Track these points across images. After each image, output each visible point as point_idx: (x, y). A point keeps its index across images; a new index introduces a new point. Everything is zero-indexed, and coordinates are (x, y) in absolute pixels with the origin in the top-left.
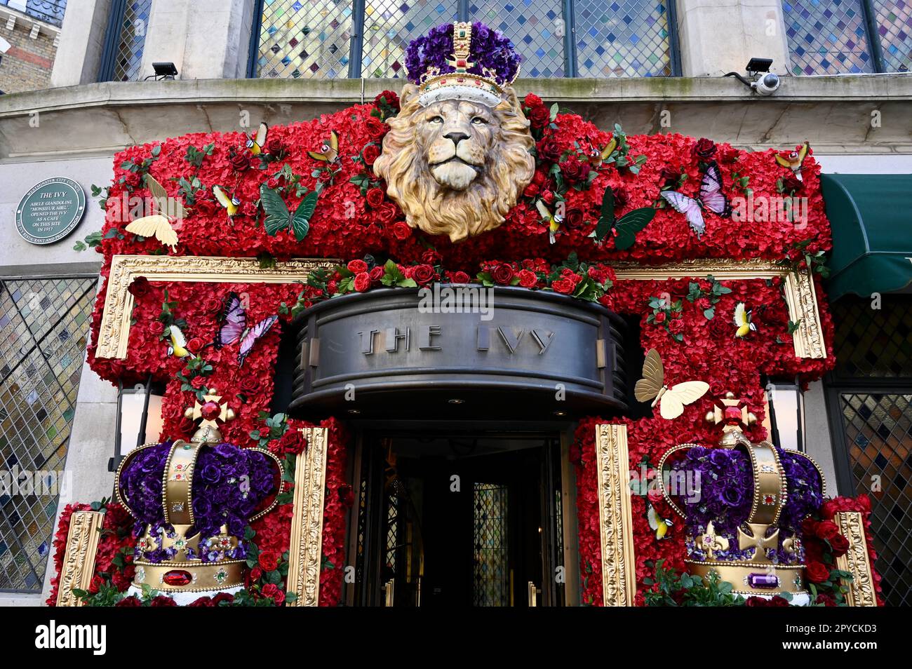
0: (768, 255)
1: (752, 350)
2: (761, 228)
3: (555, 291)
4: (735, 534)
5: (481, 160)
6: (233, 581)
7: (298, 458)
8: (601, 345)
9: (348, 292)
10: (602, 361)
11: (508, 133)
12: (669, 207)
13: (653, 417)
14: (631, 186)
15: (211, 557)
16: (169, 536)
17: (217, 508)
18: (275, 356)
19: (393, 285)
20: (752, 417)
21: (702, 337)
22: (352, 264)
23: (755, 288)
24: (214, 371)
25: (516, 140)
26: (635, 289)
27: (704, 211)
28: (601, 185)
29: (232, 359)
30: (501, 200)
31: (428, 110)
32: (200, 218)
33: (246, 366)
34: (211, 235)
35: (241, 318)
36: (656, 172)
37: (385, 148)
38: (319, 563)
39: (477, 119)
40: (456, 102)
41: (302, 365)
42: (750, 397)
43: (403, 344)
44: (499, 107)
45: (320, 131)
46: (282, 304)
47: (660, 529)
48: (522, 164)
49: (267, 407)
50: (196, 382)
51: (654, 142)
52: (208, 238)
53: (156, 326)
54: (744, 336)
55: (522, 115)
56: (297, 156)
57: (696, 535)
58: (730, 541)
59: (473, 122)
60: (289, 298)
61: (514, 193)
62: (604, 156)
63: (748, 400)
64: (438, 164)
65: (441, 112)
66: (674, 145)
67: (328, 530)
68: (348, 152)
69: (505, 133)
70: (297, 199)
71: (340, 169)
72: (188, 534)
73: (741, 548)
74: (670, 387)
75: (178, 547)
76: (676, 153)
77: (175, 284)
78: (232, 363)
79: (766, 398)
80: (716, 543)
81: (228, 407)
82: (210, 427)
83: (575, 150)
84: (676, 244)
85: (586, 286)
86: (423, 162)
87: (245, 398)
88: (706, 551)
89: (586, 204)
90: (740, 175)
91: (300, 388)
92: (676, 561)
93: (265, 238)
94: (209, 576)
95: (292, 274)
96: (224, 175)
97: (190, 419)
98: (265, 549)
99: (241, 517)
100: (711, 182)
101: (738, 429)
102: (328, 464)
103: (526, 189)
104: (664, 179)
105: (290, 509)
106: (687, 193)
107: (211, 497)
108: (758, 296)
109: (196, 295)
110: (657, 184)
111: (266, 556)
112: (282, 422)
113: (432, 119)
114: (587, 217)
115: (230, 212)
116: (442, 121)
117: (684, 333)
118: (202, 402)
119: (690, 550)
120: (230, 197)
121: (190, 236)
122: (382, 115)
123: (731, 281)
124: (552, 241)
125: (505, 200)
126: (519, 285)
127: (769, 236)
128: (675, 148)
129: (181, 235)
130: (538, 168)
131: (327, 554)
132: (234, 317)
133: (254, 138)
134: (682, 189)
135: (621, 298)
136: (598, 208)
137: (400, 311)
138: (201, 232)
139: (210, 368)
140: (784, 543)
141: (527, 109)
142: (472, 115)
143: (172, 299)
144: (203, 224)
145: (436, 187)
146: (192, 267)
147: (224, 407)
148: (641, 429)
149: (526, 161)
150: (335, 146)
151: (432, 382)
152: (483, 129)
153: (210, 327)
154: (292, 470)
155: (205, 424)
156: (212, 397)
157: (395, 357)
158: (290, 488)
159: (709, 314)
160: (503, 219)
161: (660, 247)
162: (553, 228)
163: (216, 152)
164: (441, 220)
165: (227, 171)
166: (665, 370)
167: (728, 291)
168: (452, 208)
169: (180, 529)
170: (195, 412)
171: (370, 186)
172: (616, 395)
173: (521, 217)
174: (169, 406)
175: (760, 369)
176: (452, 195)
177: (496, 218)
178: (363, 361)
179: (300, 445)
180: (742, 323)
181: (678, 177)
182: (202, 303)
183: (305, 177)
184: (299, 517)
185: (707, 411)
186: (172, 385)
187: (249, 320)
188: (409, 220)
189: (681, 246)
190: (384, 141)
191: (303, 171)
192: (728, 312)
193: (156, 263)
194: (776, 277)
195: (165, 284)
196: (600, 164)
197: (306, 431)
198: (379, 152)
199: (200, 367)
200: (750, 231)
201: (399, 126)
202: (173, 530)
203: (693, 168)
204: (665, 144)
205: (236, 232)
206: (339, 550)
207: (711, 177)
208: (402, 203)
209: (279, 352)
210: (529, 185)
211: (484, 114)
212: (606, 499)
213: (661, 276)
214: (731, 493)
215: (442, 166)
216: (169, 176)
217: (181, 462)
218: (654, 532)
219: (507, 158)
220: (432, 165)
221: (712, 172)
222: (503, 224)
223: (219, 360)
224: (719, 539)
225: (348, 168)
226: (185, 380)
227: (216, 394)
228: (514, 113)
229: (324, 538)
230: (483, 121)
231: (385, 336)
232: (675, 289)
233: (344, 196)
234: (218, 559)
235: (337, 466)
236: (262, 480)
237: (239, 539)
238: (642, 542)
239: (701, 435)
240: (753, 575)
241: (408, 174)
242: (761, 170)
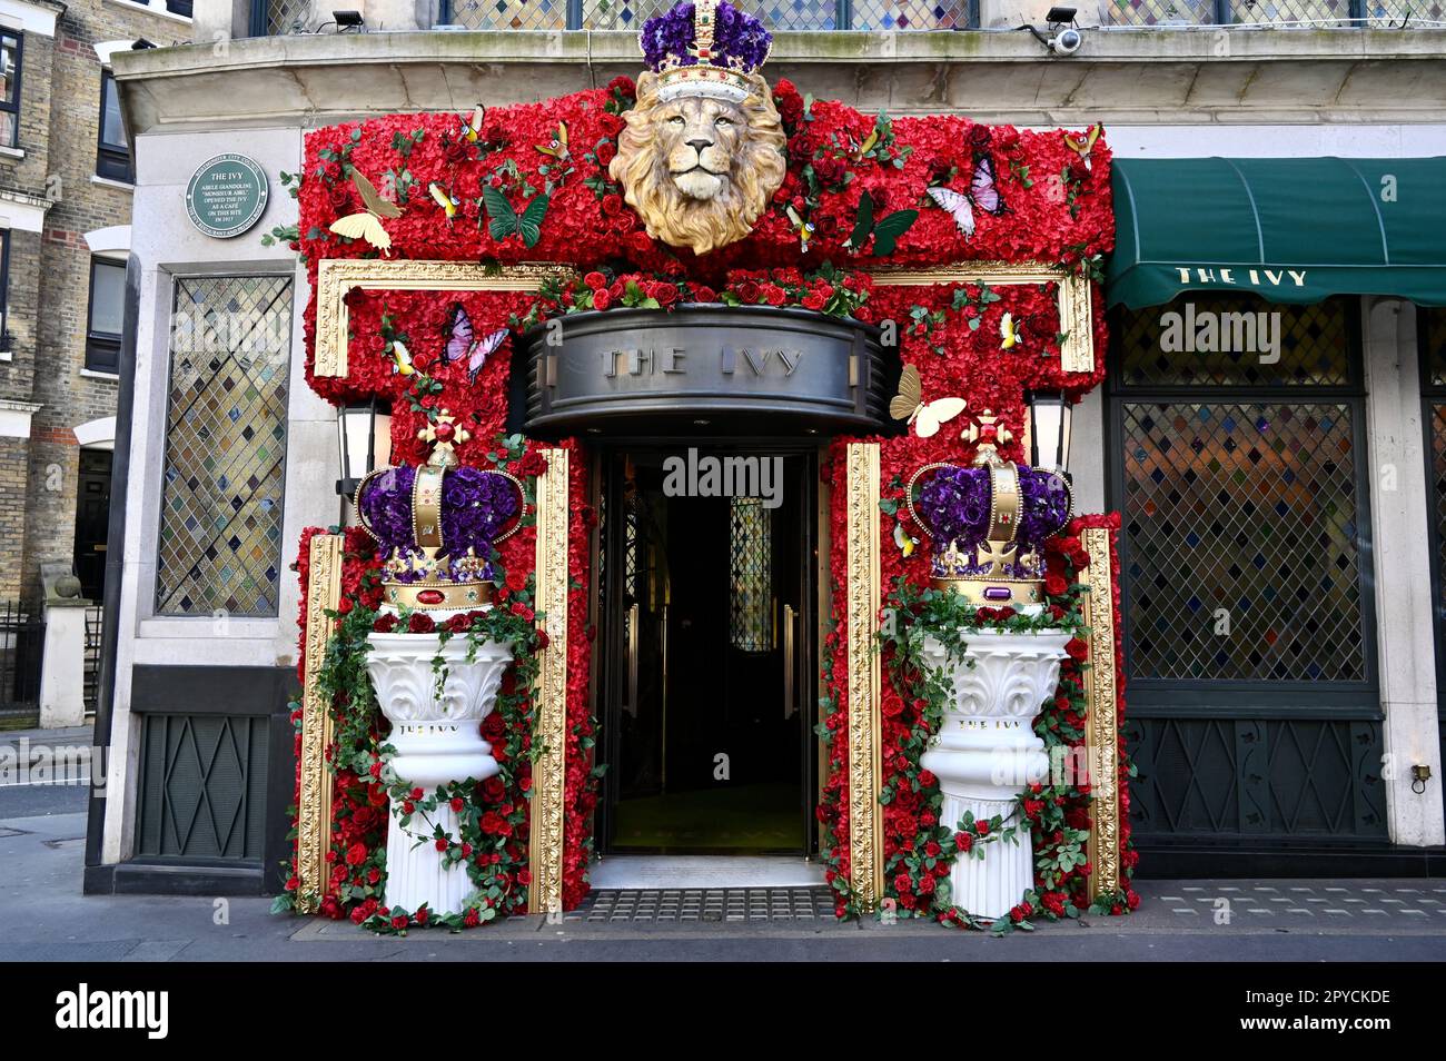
0: (1044, 257)
1: (1016, 363)
2: (1039, 226)
3: (805, 308)
4: (975, 551)
5: (727, 169)
6: (483, 601)
7: (539, 479)
8: (854, 361)
9: (586, 308)
10: (854, 379)
11: (756, 131)
12: (936, 206)
13: (907, 435)
14: (895, 182)
15: (461, 578)
16: (419, 557)
17: (464, 531)
18: (508, 372)
19: (635, 305)
20: (1009, 435)
21: (965, 350)
22: (589, 278)
23: (1026, 294)
24: (444, 389)
25: (765, 138)
26: (897, 296)
27: (975, 209)
28: (859, 184)
29: (462, 376)
30: (748, 209)
31: (668, 107)
32: (414, 219)
33: (478, 384)
34: (428, 238)
35: (468, 331)
36: (923, 163)
37: (621, 148)
38: (566, 583)
39: (722, 119)
40: (699, 100)
41: (538, 383)
42: (1009, 414)
43: (648, 367)
44: (746, 102)
45: (545, 119)
46: (512, 315)
47: (907, 546)
48: (771, 167)
49: (504, 426)
50: (427, 402)
51: (924, 127)
52: (425, 241)
53: (378, 341)
54: (1009, 348)
55: (773, 107)
56: (520, 146)
57: (940, 552)
58: (970, 557)
59: (717, 122)
60: (519, 307)
61: (762, 200)
62: (864, 150)
63: (1006, 417)
64: (680, 173)
65: (682, 112)
66: (947, 130)
67: (574, 551)
68: (579, 146)
69: (753, 131)
70: (524, 200)
71: (572, 170)
72: (438, 556)
73: (979, 564)
74: (927, 403)
75: (429, 568)
76: (948, 140)
77: (392, 292)
78: (462, 381)
79: (1027, 415)
80: (957, 560)
81: (463, 429)
82: (446, 450)
83: (832, 144)
84: (942, 248)
85: (837, 302)
86: (663, 167)
87: (478, 418)
88: (947, 567)
89: (842, 208)
90: (1021, 164)
91: (537, 407)
92: (921, 577)
93: (490, 244)
94: (460, 596)
95: (522, 281)
96: (438, 166)
97: (424, 442)
98: (510, 570)
99: (487, 539)
100: (984, 176)
101: (993, 447)
102: (570, 485)
103: (775, 194)
104: (932, 173)
105: (533, 531)
106: (957, 188)
107: (458, 521)
108: (1029, 304)
109: (416, 306)
110: (924, 178)
111: (512, 577)
112: (520, 444)
113: (673, 119)
114: (843, 223)
115: (450, 213)
116: (683, 122)
117: (945, 346)
118: (435, 423)
119: (935, 567)
120: (447, 194)
121: (404, 238)
122: (617, 108)
123: (1001, 287)
124: (804, 249)
125: (753, 208)
126: (766, 303)
127: (1046, 237)
128: (947, 134)
129: (395, 237)
130: (788, 168)
131: (574, 575)
132: (460, 330)
133: (469, 122)
134: (951, 184)
135: (881, 306)
136: (854, 211)
137: (643, 330)
138: (418, 234)
139: (439, 386)
140: (1021, 559)
141: (778, 99)
142: (716, 115)
143: (391, 310)
144: (419, 226)
145: (678, 197)
146: (408, 273)
147: (458, 428)
148: (894, 448)
149: (776, 164)
150: (564, 140)
151: (677, 406)
152: (728, 131)
153: (435, 341)
154: (533, 492)
155: (439, 446)
156: (444, 418)
157: (638, 379)
158: (532, 511)
159: (974, 325)
160: (751, 229)
161: (923, 251)
162: (804, 236)
163: (427, 138)
164: (683, 232)
165: (440, 161)
166: (923, 386)
167: (997, 298)
168: (696, 220)
169: (430, 552)
170: (428, 434)
171: (606, 191)
172: (869, 413)
173: (770, 226)
174: (399, 427)
175: (1024, 384)
176: (695, 205)
177: (743, 229)
178: (604, 382)
179: (541, 467)
180: (1009, 335)
181: (949, 169)
182: (423, 315)
183: (532, 173)
184: (544, 539)
185: (963, 429)
186: (400, 404)
187: (477, 335)
188: (650, 231)
189: (947, 250)
190: (620, 139)
191: (529, 166)
192: (995, 322)
193: (369, 268)
194: (1050, 282)
195: (380, 293)
196: (860, 159)
197: (545, 452)
198: (615, 151)
199: (428, 386)
200: (1026, 230)
201: (636, 123)
202: (422, 552)
203: (966, 158)
204: (937, 128)
205: (457, 235)
206: (584, 570)
207: (983, 170)
208: (642, 212)
209: (511, 368)
210: (779, 190)
211: (729, 113)
212: (855, 519)
213: (926, 280)
214: (972, 512)
215: (685, 175)
216: (374, 167)
217: (428, 488)
218: (901, 550)
219: (755, 161)
220: (673, 173)
221: (985, 165)
222: (750, 234)
223: (448, 378)
224: (960, 555)
225: (581, 166)
226: (413, 400)
227: (448, 415)
228: (763, 106)
229: (569, 559)
230: (728, 121)
231: (627, 358)
232: (940, 297)
233: (577, 200)
234: (468, 579)
235: (579, 487)
236: (505, 503)
237: (486, 560)
238: (889, 559)
239: (956, 453)
240: (989, 588)
241: (647, 180)
242: (1047, 154)
